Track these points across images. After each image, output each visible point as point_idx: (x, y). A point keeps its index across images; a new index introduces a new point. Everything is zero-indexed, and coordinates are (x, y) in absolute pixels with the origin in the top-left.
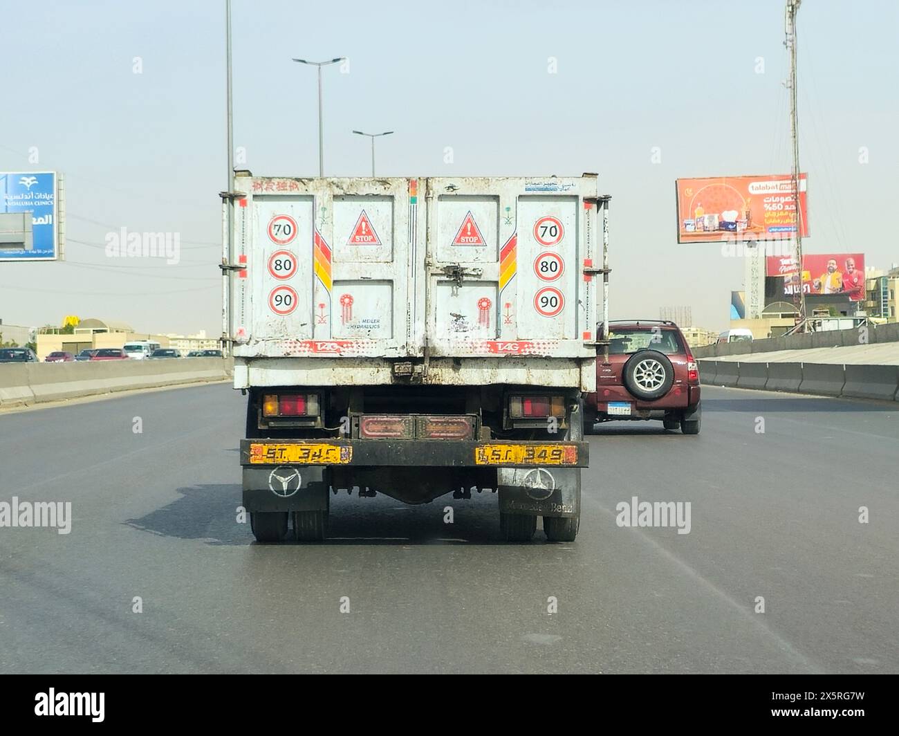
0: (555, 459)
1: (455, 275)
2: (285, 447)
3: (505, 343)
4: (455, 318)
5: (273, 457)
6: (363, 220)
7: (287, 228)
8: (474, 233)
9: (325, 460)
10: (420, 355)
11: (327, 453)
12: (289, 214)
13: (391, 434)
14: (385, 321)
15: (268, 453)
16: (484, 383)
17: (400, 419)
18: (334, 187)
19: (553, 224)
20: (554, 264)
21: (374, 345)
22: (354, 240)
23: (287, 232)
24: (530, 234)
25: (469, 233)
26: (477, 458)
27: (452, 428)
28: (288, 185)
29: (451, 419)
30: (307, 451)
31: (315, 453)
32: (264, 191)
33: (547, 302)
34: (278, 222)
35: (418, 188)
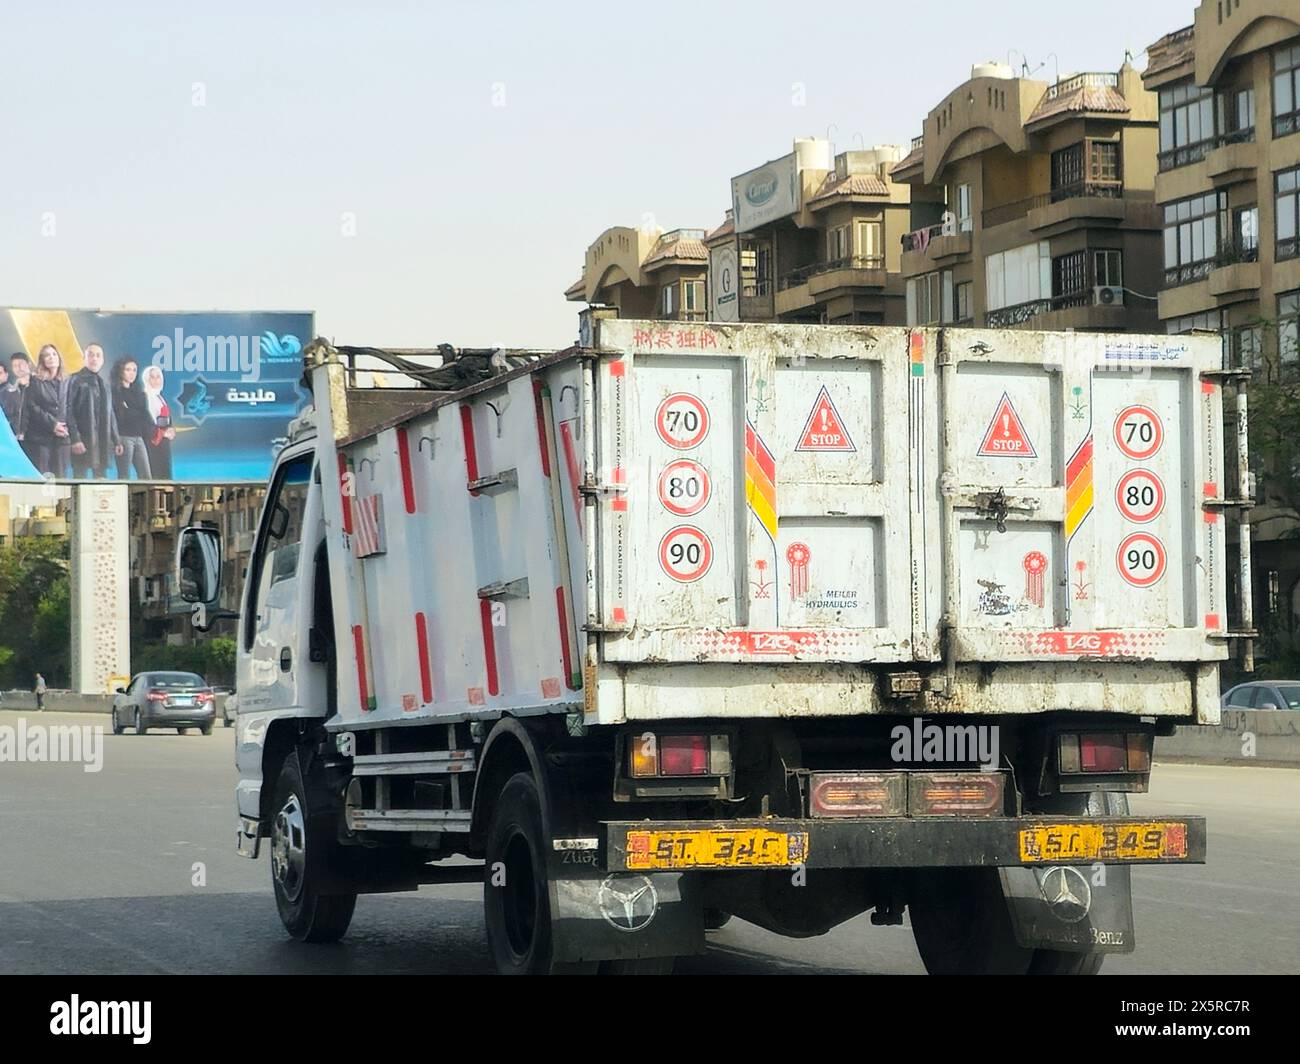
0: (1151, 848)
1: (993, 510)
2: (689, 837)
3: (1078, 636)
4: (986, 589)
5: (669, 856)
6: (824, 405)
7: (691, 418)
8: (1015, 434)
9: (761, 860)
10: (936, 658)
11: (765, 846)
12: (694, 392)
13: (865, 807)
14: (867, 594)
15: (659, 849)
16: (1033, 710)
17: (881, 780)
18: (779, 343)
19: (1146, 419)
20: (1148, 491)
21: (854, 639)
22: (808, 442)
23: (691, 425)
24: (1108, 438)
25: (1007, 434)
26: (1022, 850)
27: (968, 793)
28: (698, 336)
29: (967, 777)
30: (727, 844)
31: (744, 846)
32: (655, 347)
33: (1138, 559)
34: (674, 407)
35: (924, 346)
